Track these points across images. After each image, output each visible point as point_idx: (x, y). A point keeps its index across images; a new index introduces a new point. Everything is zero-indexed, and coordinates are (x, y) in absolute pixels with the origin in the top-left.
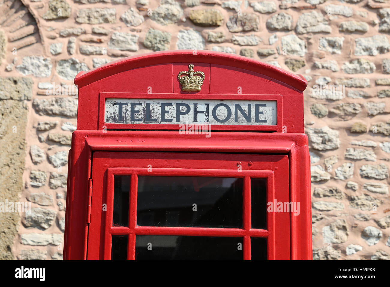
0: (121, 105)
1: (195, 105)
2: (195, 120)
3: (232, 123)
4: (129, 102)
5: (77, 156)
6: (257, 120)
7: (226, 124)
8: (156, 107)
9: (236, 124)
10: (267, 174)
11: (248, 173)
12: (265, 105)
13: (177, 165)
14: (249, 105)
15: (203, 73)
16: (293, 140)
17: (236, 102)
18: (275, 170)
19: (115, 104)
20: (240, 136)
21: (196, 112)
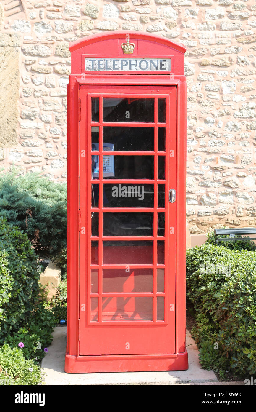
0: (93, 61)
1: (130, 61)
2: (130, 69)
3: (148, 70)
4: (97, 59)
5: (72, 87)
6: (161, 68)
7: (146, 71)
8: (110, 62)
9: (151, 71)
10: (166, 96)
11: (157, 96)
12: (165, 61)
13: (122, 92)
14: (157, 61)
15: (134, 44)
16: (179, 79)
17: (151, 59)
18: (170, 94)
19: (90, 61)
20: (153, 77)
21: (131, 65)
